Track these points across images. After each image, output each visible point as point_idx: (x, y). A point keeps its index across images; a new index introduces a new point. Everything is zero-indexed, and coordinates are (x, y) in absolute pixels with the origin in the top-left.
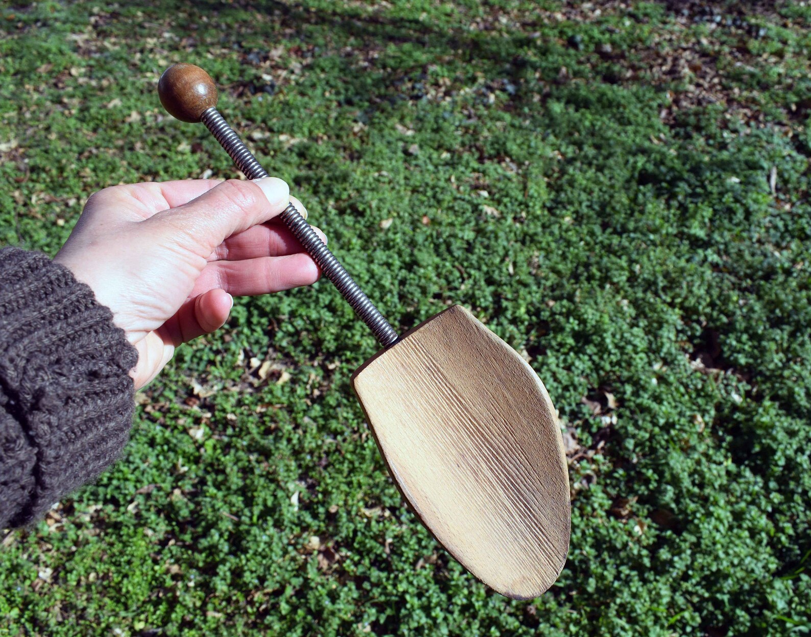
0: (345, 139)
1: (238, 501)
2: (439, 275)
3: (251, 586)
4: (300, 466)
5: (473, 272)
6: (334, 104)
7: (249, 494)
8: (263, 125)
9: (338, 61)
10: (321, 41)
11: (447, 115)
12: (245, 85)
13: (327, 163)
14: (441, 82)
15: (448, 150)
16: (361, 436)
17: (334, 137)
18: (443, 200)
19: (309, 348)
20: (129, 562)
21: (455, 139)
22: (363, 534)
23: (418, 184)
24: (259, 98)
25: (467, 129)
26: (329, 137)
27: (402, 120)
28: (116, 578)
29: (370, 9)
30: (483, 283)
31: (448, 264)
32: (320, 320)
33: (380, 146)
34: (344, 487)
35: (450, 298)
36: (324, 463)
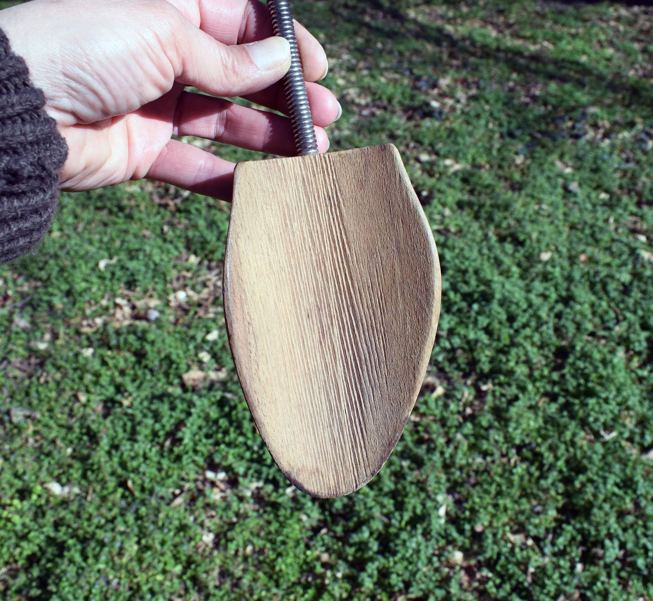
0: (506, 169)
1: (389, 503)
2: (594, 313)
3: (396, 589)
4: (448, 480)
5: (628, 315)
6: (497, 136)
7: (399, 499)
8: (430, 148)
9: (502, 95)
10: (485, 75)
11: (606, 157)
12: (415, 109)
13: (489, 191)
14: (600, 123)
15: (607, 191)
16: (509, 460)
17: (496, 167)
18: (601, 240)
19: (463, 366)
20: (284, 543)
21: (614, 181)
22: (507, 559)
23: (576, 221)
24: (427, 123)
25: (625, 173)
26: (491, 167)
27: (561, 157)
28: (272, 556)
29: (533, 48)
30: (637, 327)
31: (604, 304)
32: (477, 341)
33: (541, 180)
34: (490, 509)
35: (604, 337)
36: (472, 481)
